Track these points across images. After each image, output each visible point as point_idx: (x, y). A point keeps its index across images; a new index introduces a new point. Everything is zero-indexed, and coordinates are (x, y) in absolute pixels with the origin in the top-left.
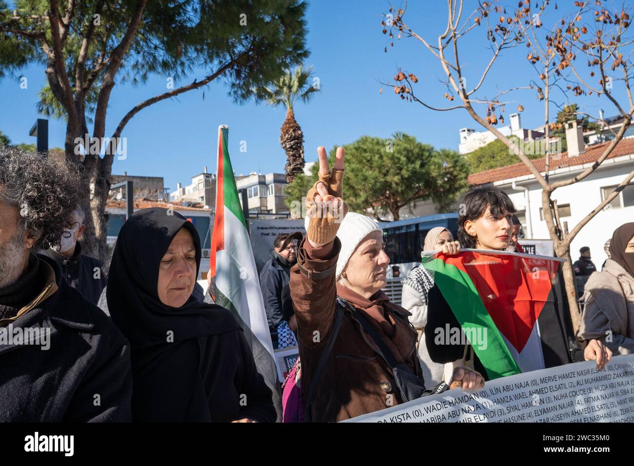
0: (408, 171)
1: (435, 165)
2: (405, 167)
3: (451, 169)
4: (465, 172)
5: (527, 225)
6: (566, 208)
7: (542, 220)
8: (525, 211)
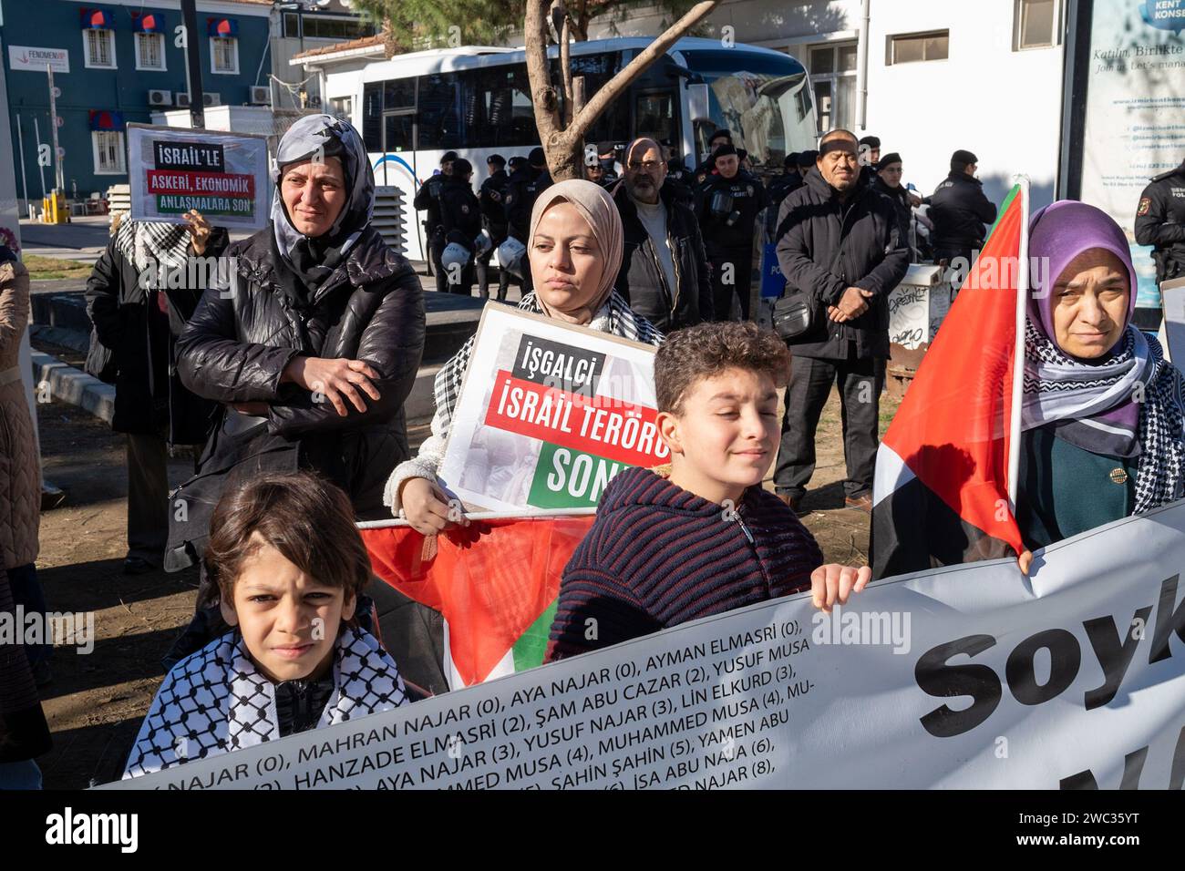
5: (858, 73)
6: (941, 40)
7: (888, 63)
8: (856, 40)
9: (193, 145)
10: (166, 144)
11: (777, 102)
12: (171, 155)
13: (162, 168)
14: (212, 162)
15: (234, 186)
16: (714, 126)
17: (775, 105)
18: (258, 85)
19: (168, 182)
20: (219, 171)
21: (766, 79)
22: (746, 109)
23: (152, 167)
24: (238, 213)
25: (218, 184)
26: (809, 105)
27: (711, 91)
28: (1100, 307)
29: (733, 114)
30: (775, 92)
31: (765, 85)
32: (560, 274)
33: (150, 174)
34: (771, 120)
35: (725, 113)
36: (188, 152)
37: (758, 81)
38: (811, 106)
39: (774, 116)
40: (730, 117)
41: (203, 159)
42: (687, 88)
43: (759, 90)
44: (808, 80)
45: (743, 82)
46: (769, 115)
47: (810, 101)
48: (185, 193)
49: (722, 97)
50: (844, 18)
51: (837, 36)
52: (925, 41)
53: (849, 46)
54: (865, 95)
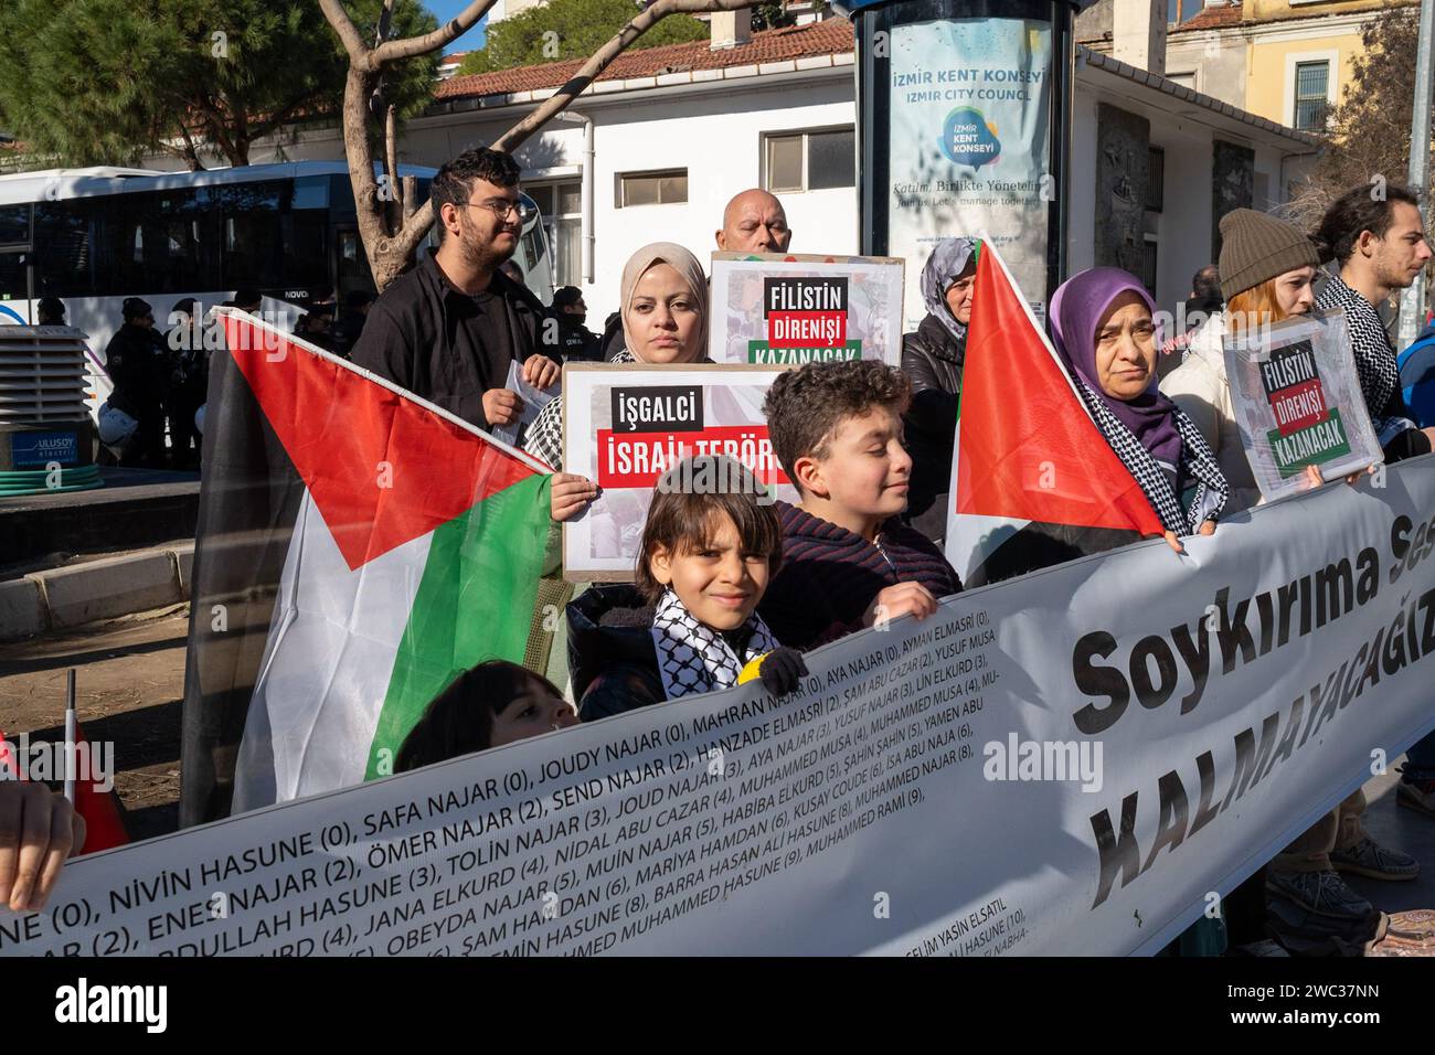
5: (583, 215)
6: (678, 180)
7: (618, 205)
8: (580, 177)
32: (665, 332)
50: (560, 152)
51: (555, 172)
52: (660, 181)
53: (572, 185)
54: (593, 241)
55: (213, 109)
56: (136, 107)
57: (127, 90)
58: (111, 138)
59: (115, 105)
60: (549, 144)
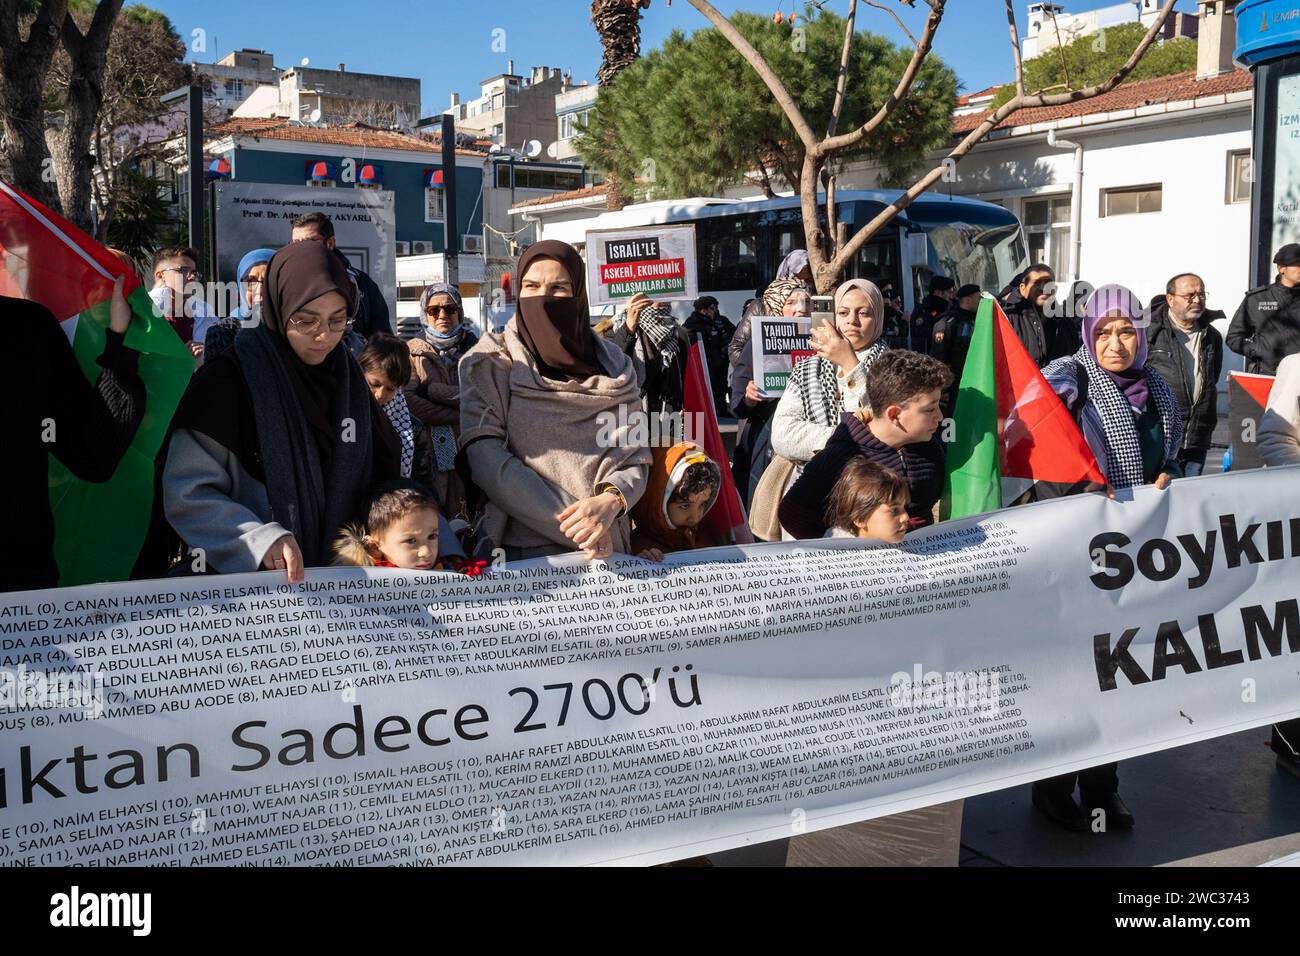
0: (817, 93)
1: (882, 84)
2: (812, 86)
3: (918, 94)
4: (945, 102)
5: (1072, 224)
6: (1154, 193)
7: (1102, 215)
8: (1070, 193)
9: (635, 240)
10: (616, 243)
11: (991, 251)
12: (619, 251)
13: (613, 262)
14: (650, 252)
15: (667, 269)
16: (932, 273)
17: (989, 254)
18: (470, 233)
19: (617, 273)
20: (655, 259)
21: (981, 229)
22: (962, 258)
23: (605, 263)
24: (673, 290)
25: (655, 269)
26: (1023, 255)
27: (929, 242)
28: (1119, 342)
29: (949, 262)
30: (991, 241)
31: (980, 235)
32: (853, 327)
33: (603, 268)
34: (986, 269)
35: (941, 261)
36: (632, 247)
37: (974, 231)
38: (1024, 256)
39: (989, 265)
40: (947, 266)
41: (643, 251)
42: (907, 237)
43: (974, 240)
44: (1023, 231)
45: (959, 233)
46: (983, 264)
47: (1024, 250)
48: (629, 280)
49: (939, 248)
50: (1052, 172)
51: (1046, 190)
52: (1138, 194)
53: (1063, 199)
54: (1079, 245)
55: (779, 149)
56: (721, 154)
57: (715, 140)
58: (702, 176)
59: (705, 152)
60: (1042, 167)
